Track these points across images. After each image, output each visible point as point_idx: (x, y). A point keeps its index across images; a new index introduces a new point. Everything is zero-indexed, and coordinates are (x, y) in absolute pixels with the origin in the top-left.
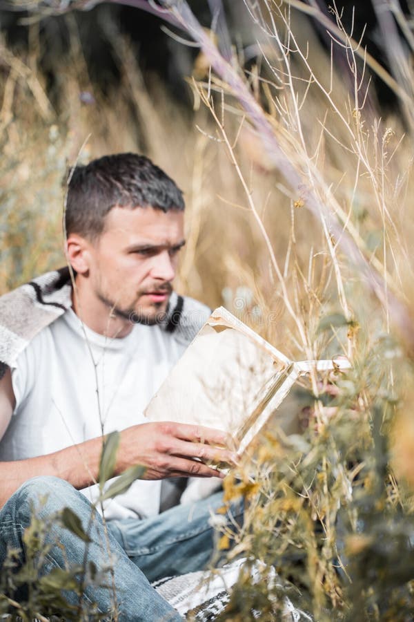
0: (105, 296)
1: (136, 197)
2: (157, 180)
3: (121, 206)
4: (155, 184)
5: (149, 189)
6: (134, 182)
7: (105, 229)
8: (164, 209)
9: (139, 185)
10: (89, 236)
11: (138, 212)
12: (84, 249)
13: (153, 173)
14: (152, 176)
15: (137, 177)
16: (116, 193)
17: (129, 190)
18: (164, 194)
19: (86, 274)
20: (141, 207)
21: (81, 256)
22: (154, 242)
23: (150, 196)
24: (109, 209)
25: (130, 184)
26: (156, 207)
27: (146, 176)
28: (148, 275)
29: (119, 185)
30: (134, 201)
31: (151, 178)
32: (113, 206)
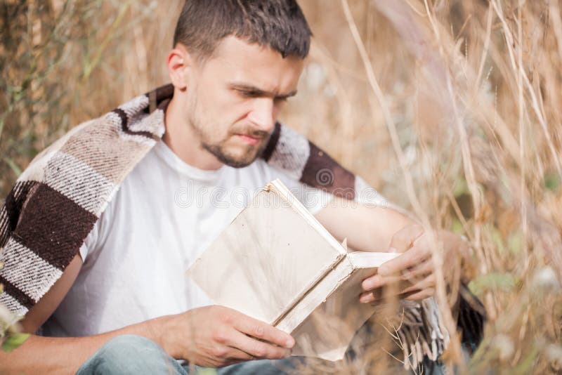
0: (195, 124)
1: (257, 32)
2: (286, 18)
3: (239, 36)
4: (283, 22)
5: (274, 26)
6: (261, 14)
7: (214, 53)
8: (284, 54)
9: (265, 19)
10: (196, 54)
11: (254, 48)
12: (187, 66)
13: (284, 9)
14: (283, 13)
15: (265, 9)
16: (237, 19)
17: (253, 21)
18: (289, 37)
19: (184, 89)
20: (260, 45)
21: (183, 70)
22: (260, 86)
23: (273, 35)
24: (225, 35)
25: (255, 15)
26: (275, 48)
27: (277, 11)
28: (245, 116)
29: (244, 10)
30: (253, 36)
31: (280, 14)
32: (230, 33)
